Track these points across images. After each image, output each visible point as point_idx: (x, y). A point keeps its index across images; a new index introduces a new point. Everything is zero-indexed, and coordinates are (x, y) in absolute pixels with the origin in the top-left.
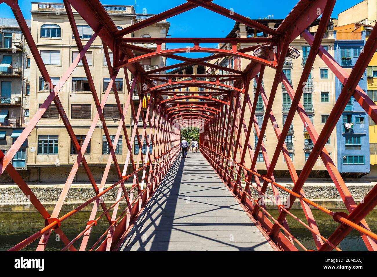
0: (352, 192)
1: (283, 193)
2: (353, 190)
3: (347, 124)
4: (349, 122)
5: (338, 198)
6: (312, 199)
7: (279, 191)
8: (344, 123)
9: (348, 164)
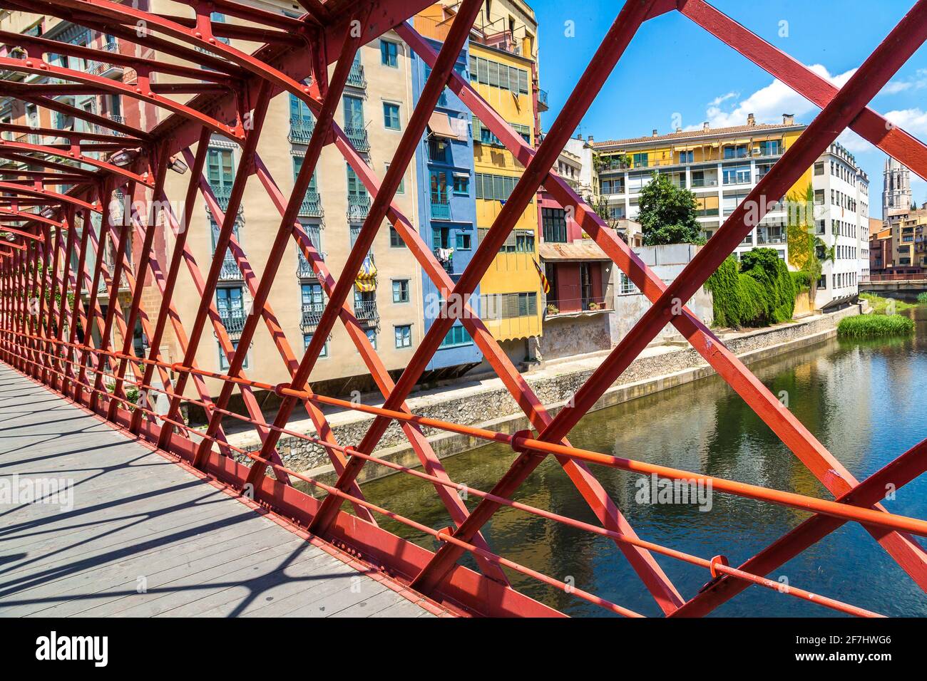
0: (458, 413)
1: (311, 449)
2: (460, 408)
3: (442, 250)
4: (445, 245)
5: (432, 433)
6: (380, 451)
7: (300, 447)
8: (435, 248)
9: (453, 346)
